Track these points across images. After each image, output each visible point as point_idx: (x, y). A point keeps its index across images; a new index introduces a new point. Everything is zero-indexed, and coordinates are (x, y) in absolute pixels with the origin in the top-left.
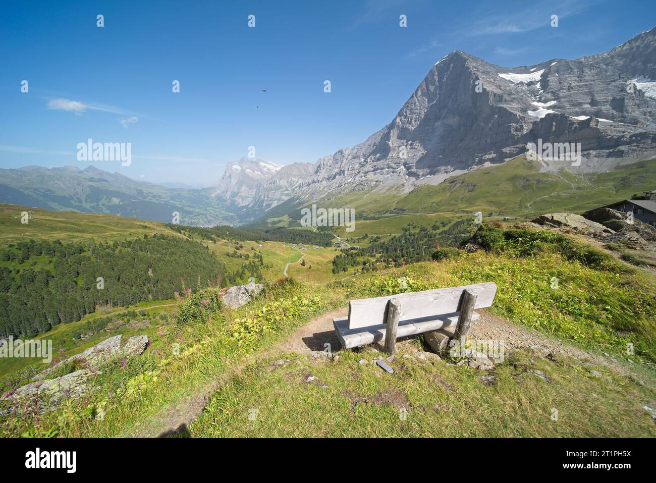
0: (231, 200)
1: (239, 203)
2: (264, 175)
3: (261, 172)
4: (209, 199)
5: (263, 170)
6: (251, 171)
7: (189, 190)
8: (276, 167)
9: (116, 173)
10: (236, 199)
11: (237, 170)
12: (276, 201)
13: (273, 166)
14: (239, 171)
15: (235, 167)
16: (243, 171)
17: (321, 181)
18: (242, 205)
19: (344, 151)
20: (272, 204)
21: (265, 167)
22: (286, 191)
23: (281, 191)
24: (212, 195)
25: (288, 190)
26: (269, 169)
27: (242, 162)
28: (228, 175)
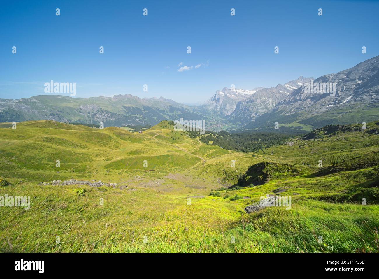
0: (220, 112)
1: (225, 113)
2: (237, 97)
3: (235, 95)
4: (208, 111)
5: (236, 94)
6: (229, 95)
7: (198, 107)
8: (243, 91)
9: (170, 99)
10: (224, 111)
11: (222, 95)
12: (254, 113)
13: (242, 91)
14: (223, 95)
15: (221, 93)
16: (226, 95)
17: (305, 100)
18: (227, 115)
19: (327, 76)
20: (251, 114)
21: (237, 92)
22: (261, 106)
23: (258, 106)
24: (209, 109)
25: (262, 106)
26: (239, 93)
27: (224, 90)
28: (217, 97)
